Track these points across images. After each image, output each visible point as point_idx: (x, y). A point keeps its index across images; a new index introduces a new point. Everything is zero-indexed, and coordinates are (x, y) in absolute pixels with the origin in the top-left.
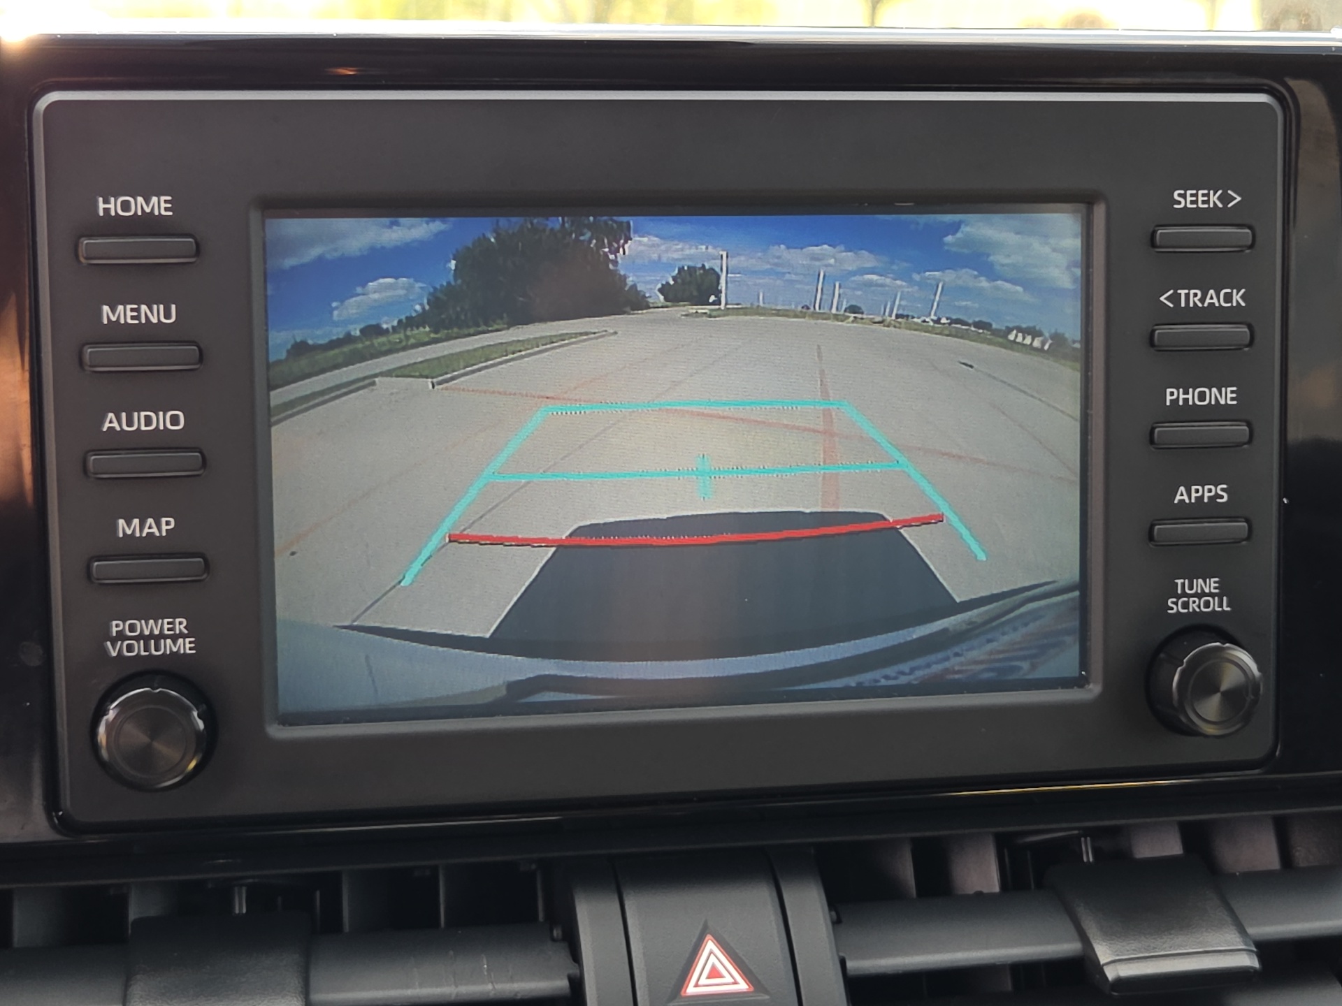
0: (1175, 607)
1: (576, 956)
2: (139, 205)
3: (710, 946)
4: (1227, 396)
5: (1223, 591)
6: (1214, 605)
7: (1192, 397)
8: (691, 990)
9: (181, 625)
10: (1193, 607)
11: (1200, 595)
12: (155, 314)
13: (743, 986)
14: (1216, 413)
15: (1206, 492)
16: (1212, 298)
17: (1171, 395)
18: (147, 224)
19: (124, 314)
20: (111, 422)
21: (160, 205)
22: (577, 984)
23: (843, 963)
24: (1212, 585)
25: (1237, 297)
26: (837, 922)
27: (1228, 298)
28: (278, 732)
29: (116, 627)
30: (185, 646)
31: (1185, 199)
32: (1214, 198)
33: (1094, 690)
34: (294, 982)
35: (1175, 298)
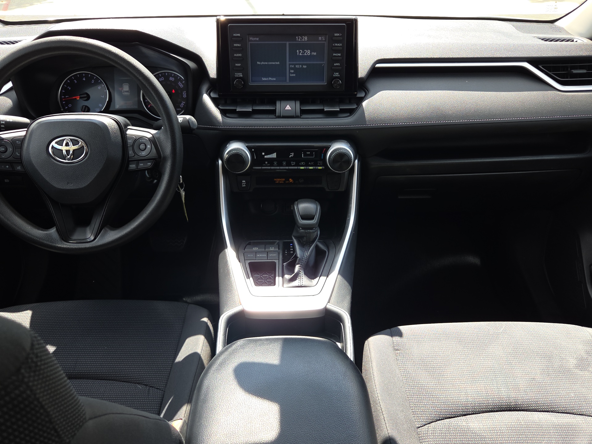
0: (334, 76)
1: (276, 106)
2: (237, 35)
3: (288, 105)
4: (340, 55)
5: (339, 74)
6: (338, 75)
7: (336, 55)
8: (286, 109)
9: (241, 74)
10: (336, 75)
11: (337, 74)
12: (238, 45)
13: (290, 109)
14: (338, 56)
15: (337, 64)
16: (338, 45)
17: (334, 54)
18: (238, 37)
19: (236, 45)
20: (235, 55)
21: (239, 35)
22: (276, 108)
23: (300, 108)
24: (338, 73)
25: (341, 45)
26: (300, 105)
27: (340, 45)
28: (250, 84)
29: (236, 74)
30: (242, 76)
31: (336, 35)
32: (339, 35)
33: (326, 83)
34: (251, 107)
35: (335, 45)
